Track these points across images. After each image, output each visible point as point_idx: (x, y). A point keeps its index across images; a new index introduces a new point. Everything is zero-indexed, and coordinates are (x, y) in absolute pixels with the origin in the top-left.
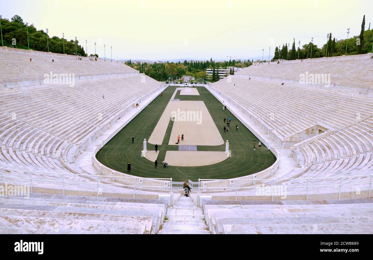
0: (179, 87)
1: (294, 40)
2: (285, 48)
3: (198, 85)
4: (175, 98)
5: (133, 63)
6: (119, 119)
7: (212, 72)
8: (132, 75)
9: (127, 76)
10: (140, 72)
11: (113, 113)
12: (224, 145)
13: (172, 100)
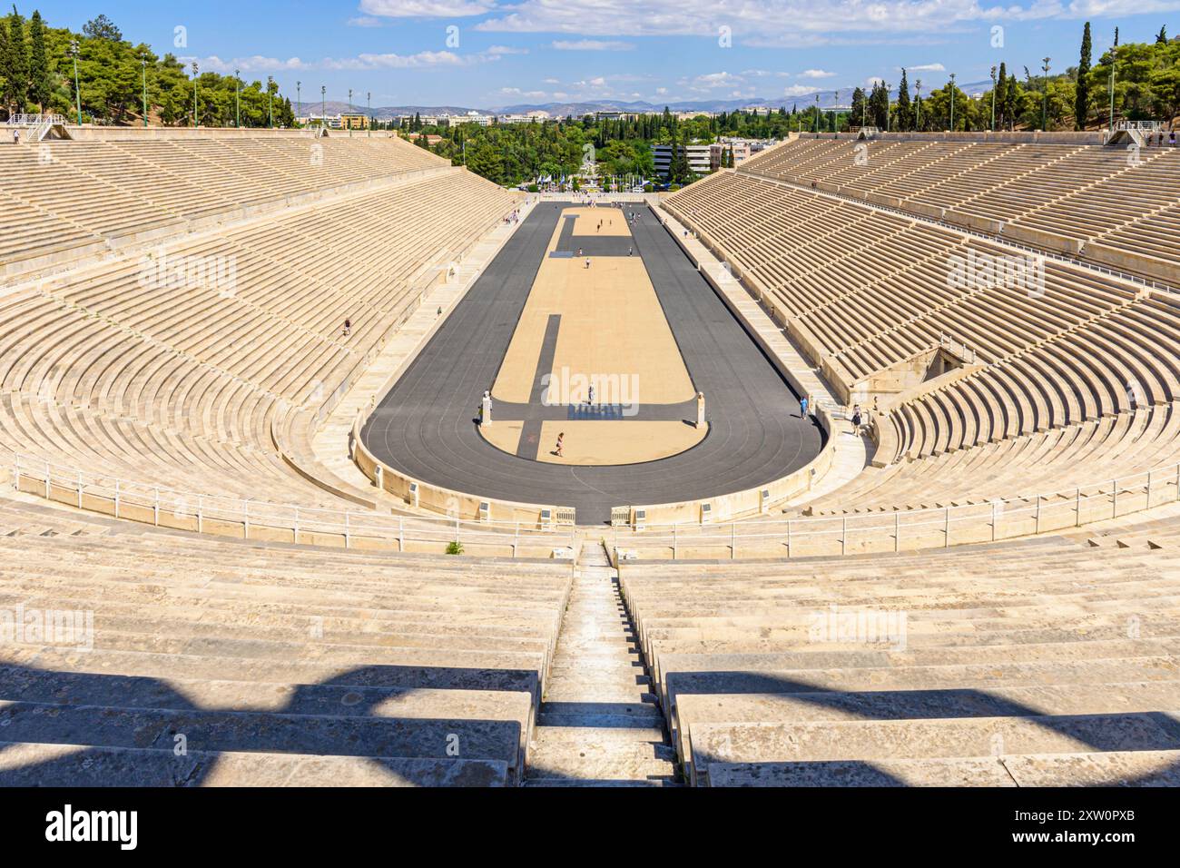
0: (569, 205)
1: (904, 74)
2: (880, 95)
3: (625, 197)
4: (559, 248)
5: (426, 122)
6: (404, 322)
7: (669, 154)
8: (430, 175)
9: (416, 179)
10: (454, 164)
11: (389, 307)
12: (694, 403)
13: (552, 255)
